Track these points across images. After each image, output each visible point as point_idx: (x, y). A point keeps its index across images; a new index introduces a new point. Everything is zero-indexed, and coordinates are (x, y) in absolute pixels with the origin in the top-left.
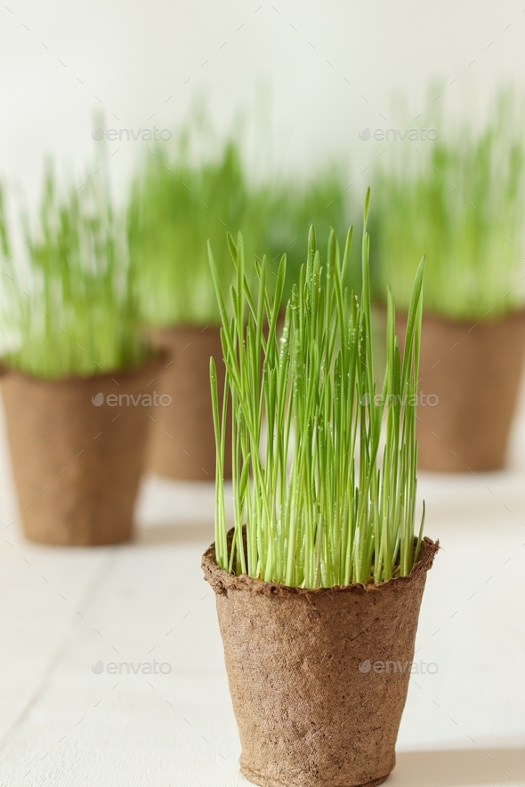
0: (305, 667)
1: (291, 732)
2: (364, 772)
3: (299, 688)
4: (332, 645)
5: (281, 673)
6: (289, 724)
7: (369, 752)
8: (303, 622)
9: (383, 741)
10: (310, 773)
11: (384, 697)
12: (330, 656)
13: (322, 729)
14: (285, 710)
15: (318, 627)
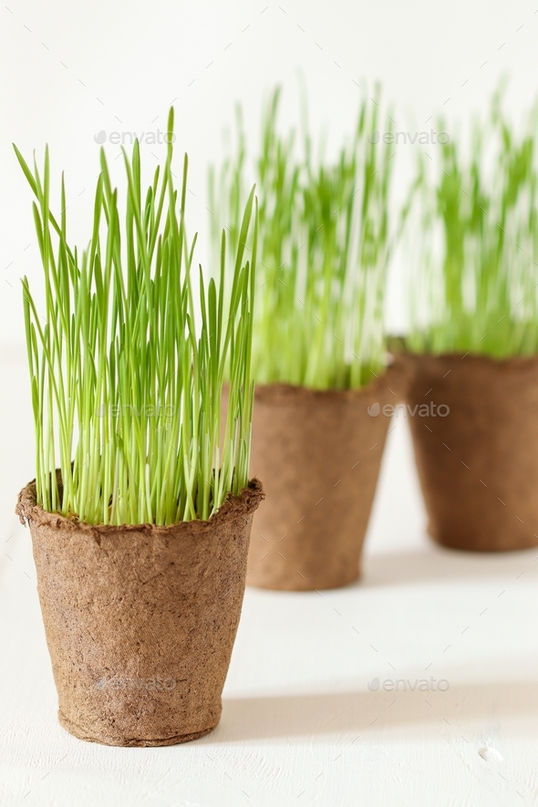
0: (95, 608)
1: (86, 676)
2: (168, 726)
3: (90, 629)
4: (122, 586)
5: (73, 613)
6: (84, 667)
7: (173, 705)
8: (91, 559)
9: (191, 695)
10: (106, 722)
11: (188, 647)
12: (121, 599)
13: (117, 675)
14: (79, 653)
15: (106, 567)
